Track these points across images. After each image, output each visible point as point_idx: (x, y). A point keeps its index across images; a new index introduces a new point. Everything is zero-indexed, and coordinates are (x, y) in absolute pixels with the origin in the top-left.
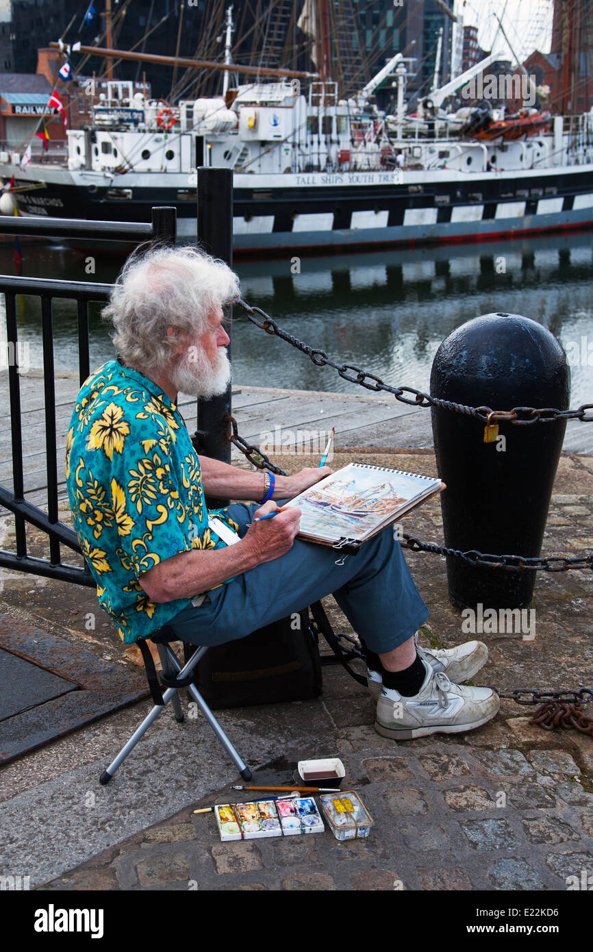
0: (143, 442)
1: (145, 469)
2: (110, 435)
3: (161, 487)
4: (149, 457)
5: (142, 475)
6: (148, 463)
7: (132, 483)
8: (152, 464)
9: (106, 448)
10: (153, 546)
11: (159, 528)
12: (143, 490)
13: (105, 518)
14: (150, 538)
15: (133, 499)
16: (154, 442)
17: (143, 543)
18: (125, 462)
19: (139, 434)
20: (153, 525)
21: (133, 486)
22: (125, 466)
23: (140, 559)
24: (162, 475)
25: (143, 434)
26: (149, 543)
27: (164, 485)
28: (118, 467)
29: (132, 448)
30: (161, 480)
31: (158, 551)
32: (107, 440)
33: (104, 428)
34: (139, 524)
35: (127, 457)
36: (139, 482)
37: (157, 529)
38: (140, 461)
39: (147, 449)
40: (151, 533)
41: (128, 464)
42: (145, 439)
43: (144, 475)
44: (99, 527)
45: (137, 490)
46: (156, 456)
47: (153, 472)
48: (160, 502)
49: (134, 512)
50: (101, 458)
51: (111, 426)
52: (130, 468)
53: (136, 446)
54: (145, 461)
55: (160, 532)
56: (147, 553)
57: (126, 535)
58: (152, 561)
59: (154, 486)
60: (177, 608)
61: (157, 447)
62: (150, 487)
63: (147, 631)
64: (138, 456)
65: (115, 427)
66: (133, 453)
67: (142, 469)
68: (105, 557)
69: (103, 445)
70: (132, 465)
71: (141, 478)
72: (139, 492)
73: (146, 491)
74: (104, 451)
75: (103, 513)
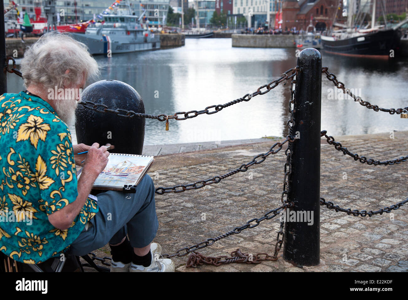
0: (60, 134)
1: (61, 150)
2: (35, 131)
3: (69, 160)
4: (63, 143)
5: (59, 153)
6: (62, 146)
7: (53, 158)
8: (64, 147)
9: (32, 139)
10: (65, 194)
11: (69, 184)
12: (59, 162)
13: (31, 182)
14: (63, 190)
15: (54, 167)
16: (65, 134)
17: (59, 193)
18: (48, 146)
19: (56, 130)
20: (65, 182)
21: (54, 160)
22: (47, 148)
23: (56, 202)
24: (70, 153)
25: (59, 130)
26: (63, 193)
27: (70, 159)
28: (43, 149)
29: (53, 137)
30: (69, 156)
31: (68, 197)
32: (32, 135)
33: (30, 128)
34: (57, 182)
35: (50, 143)
36: (57, 157)
37: (67, 185)
38: (58, 145)
39: (62, 138)
40: (64, 187)
41: (50, 147)
42: (61, 132)
43: (60, 153)
44: (28, 187)
45: (56, 162)
46: (67, 143)
47: (65, 151)
48: (69, 169)
49: (54, 175)
50: (28, 145)
51: (35, 126)
52: (52, 148)
53: (55, 137)
54: (61, 145)
55: (69, 187)
56: (61, 199)
57: (45, 189)
58: (64, 204)
59: (66, 160)
60: (79, 231)
61: (67, 137)
62: (64, 160)
63: (61, 249)
64: (57, 142)
65: (38, 126)
66: (53, 141)
67: (59, 150)
68: (32, 205)
69: (30, 137)
70: (53, 147)
71: (59, 155)
72: (57, 163)
73: (61, 162)
74: (30, 141)
75: (29, 178)
